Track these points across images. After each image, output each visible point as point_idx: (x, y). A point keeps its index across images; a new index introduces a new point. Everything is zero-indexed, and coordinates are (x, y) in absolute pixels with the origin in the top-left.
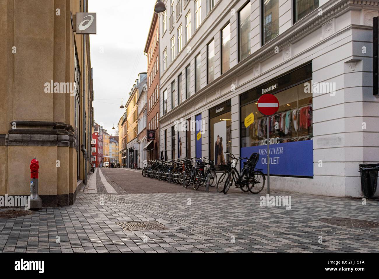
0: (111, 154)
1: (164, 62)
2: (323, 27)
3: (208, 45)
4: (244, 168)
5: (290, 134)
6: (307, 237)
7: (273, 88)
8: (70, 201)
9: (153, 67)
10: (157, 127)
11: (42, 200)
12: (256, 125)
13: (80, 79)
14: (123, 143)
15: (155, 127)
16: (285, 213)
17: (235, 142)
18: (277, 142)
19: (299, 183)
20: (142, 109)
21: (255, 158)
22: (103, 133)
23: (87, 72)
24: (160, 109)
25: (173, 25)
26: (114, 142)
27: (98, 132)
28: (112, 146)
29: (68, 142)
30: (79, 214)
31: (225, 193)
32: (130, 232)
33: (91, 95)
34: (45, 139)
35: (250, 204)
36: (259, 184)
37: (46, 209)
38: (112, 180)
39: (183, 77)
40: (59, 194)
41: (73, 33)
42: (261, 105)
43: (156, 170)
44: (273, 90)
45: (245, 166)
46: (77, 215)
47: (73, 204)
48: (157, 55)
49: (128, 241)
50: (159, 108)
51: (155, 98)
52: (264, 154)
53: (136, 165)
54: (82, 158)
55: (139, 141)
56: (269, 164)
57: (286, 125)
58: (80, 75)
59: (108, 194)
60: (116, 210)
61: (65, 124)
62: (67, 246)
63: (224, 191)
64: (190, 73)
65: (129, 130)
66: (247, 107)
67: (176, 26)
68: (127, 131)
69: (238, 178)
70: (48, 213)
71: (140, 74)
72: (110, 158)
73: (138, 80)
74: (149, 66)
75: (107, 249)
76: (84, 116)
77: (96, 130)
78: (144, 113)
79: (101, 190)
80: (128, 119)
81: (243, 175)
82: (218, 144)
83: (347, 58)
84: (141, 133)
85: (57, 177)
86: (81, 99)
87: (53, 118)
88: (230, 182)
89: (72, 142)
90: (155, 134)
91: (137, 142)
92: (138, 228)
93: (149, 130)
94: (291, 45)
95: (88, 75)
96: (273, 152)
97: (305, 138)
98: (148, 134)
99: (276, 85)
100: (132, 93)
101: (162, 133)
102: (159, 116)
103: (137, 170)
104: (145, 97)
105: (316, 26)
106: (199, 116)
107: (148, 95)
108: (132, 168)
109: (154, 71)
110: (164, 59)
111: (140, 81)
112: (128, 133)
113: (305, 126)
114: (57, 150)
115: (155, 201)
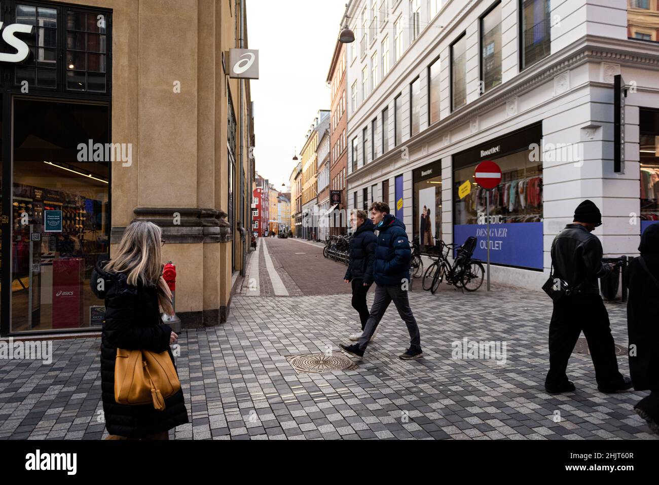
0: (280, 217)
1: (353, 100)
2: (555, 79)
3: (411, 84)
4: (458, 257)
5: (516, 211)
6: (534, 376)
7: (494, 150)
8: (221, 317)
9: (339, 104)
10: (344, 187)
11: (180, 321)
12: (473, 196)
13: (235, 129)
14: (297, 204)
15: (341, 186)
16: (508, 331)
17: (447, 217)
18: (500, 222)
19: (527, 277)
20: (322, 160)
21: (472, 243)
22: (269, 189)
23: (246, 111)
24: (348, 163)
25: (365, 51)
26: (285, 201)
27: (262, 187)
28: (282, 206)
29: (219, 236)
30: (234, 341)
31: (433, 293)
32: (306, 375)
33: (251, 140)
34: (185, 233)
35: (465, 313)
36: (476, 278)
37: (187, 332)
38: (281, 266)
39: (379, 122)
40: (206, 309)
41: (225, 77)
42: (479, 175)
43: (343, 251)
44: (495, 153)
45: (458, 255)
46: (232, 344)
47: (225, 321)
48: (344, 88)
49: (303, 394)
50: (345, 162)
51: (341, 147)
52: (484, 235)
53: (315, 236)
54: (239, 240)
55: (319, 204)
56: (490, 250)
57: (511, 199)
58: (236, 124)
59: (275, 296)
60: (286, 331)
61: (215, 210)
62: (218, 409)
63: (432, 291)
64: (388, 119)
65: (306, 187)
66: (462, 173)
67: (369, 53)
68: (303, 187)
69: (449, 270)
70: (190, 340)
71: (321, 110)
72: (279, 224)
73: (317, 118)
74: (333, 102)
75: (273, 412)
76: (242, 175)
77: (259, 185)
78: (325, 165)
79: (266, 289)
80: (303, 172)
81: (456, 267)
82: (424, 217)
83: (585, 123)
84: (322, 192)
85: (202, 284)
86: (237, 159)
87: (197, 201)
88: (440, 278)
89: (223, 234)
90: (341, 197)
91: (316, 204)
92: (317, 367)
93: (332, 191)
94: (517, 97)
95: (248, 115)
96: (495, 234)
97: (533, 218)
98: (332, 195)
99: (498, 147)
100: (309, 136)
101: (351, 196)
102: (347, 172)
103: (317, 243)
104: (326, 144)
105: (547, 77)
106: (400, 177)
107: (331, 142)
108: (309, 240)
109: (340, 110)
110: (353, 96)
111: (321, 121)
112: (303, 191)
113: (534, 203)
114: (202, 249)
115: (341, 311)
